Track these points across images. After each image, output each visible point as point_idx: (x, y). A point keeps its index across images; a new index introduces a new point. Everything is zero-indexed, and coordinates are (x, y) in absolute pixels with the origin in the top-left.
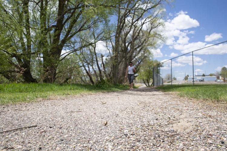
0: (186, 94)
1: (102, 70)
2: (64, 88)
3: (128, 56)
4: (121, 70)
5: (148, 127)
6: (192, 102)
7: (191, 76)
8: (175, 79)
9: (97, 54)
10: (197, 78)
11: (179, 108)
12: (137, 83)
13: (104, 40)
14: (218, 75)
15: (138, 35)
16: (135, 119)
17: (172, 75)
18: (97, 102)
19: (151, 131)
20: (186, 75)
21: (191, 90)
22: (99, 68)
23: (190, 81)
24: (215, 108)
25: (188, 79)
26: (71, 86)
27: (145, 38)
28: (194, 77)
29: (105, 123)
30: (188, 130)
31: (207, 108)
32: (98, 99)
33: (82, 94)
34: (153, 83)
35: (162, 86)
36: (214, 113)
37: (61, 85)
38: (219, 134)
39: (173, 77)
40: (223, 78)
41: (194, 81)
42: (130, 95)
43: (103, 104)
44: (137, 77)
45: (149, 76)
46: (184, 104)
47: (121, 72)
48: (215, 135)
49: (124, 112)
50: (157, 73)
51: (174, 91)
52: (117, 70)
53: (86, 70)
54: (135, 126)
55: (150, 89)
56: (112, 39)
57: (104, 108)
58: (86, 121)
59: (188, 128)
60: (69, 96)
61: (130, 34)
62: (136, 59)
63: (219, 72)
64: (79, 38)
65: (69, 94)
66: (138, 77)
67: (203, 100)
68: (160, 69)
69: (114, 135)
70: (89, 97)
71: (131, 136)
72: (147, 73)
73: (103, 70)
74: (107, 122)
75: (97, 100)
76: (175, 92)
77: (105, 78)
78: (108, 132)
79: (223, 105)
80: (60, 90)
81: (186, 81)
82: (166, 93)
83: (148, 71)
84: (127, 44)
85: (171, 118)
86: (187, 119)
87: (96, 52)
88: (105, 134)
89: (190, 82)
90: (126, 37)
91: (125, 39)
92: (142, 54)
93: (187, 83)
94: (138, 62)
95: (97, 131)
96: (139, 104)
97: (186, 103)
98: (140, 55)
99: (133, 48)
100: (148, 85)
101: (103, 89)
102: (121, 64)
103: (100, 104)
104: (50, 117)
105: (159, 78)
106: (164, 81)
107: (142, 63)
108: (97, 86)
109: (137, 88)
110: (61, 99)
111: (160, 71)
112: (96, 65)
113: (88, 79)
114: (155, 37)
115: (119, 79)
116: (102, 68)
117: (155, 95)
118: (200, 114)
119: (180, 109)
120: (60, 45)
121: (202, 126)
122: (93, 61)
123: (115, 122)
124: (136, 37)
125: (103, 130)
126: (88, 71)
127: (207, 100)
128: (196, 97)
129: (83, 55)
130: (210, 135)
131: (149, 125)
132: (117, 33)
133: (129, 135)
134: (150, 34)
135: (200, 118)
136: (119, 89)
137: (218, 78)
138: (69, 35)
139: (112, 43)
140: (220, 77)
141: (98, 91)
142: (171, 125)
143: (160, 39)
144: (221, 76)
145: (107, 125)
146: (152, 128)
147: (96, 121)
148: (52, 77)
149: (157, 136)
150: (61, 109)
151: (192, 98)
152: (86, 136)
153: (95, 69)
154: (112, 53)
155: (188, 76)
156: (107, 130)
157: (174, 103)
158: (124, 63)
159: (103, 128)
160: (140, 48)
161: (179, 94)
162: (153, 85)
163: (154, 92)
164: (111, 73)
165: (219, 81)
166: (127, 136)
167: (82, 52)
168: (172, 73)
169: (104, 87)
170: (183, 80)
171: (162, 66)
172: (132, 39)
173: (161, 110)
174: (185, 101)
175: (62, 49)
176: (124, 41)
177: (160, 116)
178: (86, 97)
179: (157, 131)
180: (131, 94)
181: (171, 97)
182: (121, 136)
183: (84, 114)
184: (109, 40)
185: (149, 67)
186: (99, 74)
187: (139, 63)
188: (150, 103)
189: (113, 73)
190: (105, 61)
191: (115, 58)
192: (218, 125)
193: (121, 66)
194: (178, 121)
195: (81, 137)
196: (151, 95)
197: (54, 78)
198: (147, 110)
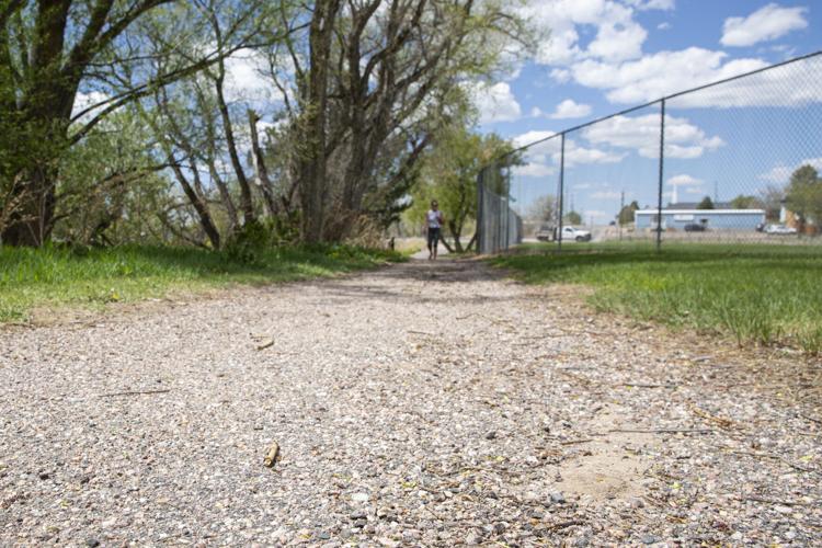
0: (623, 301)
1: (253, 182)
2: (94, 270)
3: (368, 117)
4: (336, 182)
5: (452, 481)
6: (648, 342)
7: (647, 207)
8: (576, 219)
9: (229, 110)
10: (678, 218)
11: (588, 375)
12: (409, 236)
13: (261, 45)
14: (775, 202)
15: (415, 23)
16: (397, 437)
17: (564, 202)
18: (233, 338)
19: (467, 499)
20: (628, 203)
21: (648, 281)
22: (239, 171)
23: (643, 230)
24: (748, 376)
25: (633, 219)
26: (121, 261)
27: (448, 34)
28: (663, 212)
29: (271, 455)
30: (625, 501)
31: (713, 377)
32: (239, 319)
33: (169, 296)
34: (478, 237)
35: (518, 250)
36: (741, 408)
37: (80, 253)
38: (759, 522)
39: (567, 210)
40: (797, 218)
41: (659, 230)
42: (377, 302)
43: (260, 348)
44: (407, 211)
45: (460, 207)
46: (613, 356)
47: (336, 191)
48: (742, 530)
49: (351, 392)
50: (495, 195)
51: (570, 283)
52: (319, 182)
53: (184, 181)
54: (397, 472)
55: (462, 270)
56: (294, 40)
57: (264, 373)
58: (188, 445)
59: (624, 487)
60: (113, 305)
61: (377, 18)
62: (403, 131)
63: (781, 189)
64: (146, 39)
65: (115, 297)
66: (410, 210)
67: (698, 334)
68: (508, 177)
69: (307, 521)
70: (199, 308)
71: (382, 526)
72: (450, 193)
73: (258, 182)
74: (278, 449)
75: (232, 325)
76: (574, 285)
77: (264, 217)
78: (284, 504)
79: (786, 362)
80: (74, 278)
81: (625, 230)
82: (531, 289)
83: (457, 183)
84: (363, 62)
85: (555, 433)
86: (622, 438)
87: (227, 99)
88: (270, 512)
89: (640, 234)
90: (359, 33)
91: (355, 38)
92: (429, 106)
93: (630, 239)
94: (414, 143)
95: (239, 495)
96: (415, 350)
97: (621, 346)
98: (421, 112)
99: (390, 81)
100: (453, 248)
101: (259, 268)
102: (335, 153)
103: (247, 346)
104: (38, 422)
105: (503, 216)
106: (525, 228)
107: (429, 147)
108: (233, 256)
109: (406, 260)
110: (79, 320)
111: (511, 182)
112: (227, 157)
113: (192, 221)
114: (490, 31)
115: (327, 223)
116: (251, 173)
117: (486, 298)
118: (680, 410)
119: (594, 382)
120: (68, 70)
121: (688, 475)
122: (212, 143)
123: (314, 448)
124: (407, 32)
125: (261, 494)
126: (192, 184)
127: (716, 334)
128: (666, 317)
129: (166, 113)
130: (722, 527)
131: (458, 467)
132: (318, 14)
133: (370, 518)
134: (471, 14)
135: (680, 435)
136: (326, 266)
137: (773, 216)
138: (102, 24)
139: (295, 59)
140: (784, 214)
141: (239, 277)
142: (552, 469)
143: (517, 38)
144: (788, 209)
145: (277, 467)
146: (472, 481)
147: (231, 442)
148: (37, 221)
149: (490, 528)
150: (83, 377)
151: (648, 324)
152: (191, 523)
153: (223, 178)
154: (296, 103)
155: (635, 205)
156: (280, 493)
157: (566, 345)
158: (349, 148)
159: (261, 479)
160: (423, 80)
161: (590, 299)
162: (478, 245)
163: (479, 282)
164: (291, 194)
165: (774, 228)
166: (362, 527)
167: (165, 100)
168: (564, 194)
169: (263, 261)
170: (613, 223)
171: (518, 162)
172: (385, 40)
173: (511, 385)
174: (616, 337)
175: (75, 91)
176: (351, 49)
177: (504, 416)
178: (185, 311)
179: (492, 502)
180: (382, 293)
181: (554, 314)
182: (339, 523)
183: (181, 404)
184: (285, 48)
185: (462, 166)
186: (240, 198)
187: (418, 150)
188: (462, 344)
189: (302, 196)
190: (267, 140)
191: (312, 128)
192: (758, 476)
193: (337, 164)
194: (585, 447)
195: (170, 531)
196: (467, 302)
197: (45, 224)
198: (448, 385)
